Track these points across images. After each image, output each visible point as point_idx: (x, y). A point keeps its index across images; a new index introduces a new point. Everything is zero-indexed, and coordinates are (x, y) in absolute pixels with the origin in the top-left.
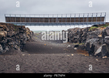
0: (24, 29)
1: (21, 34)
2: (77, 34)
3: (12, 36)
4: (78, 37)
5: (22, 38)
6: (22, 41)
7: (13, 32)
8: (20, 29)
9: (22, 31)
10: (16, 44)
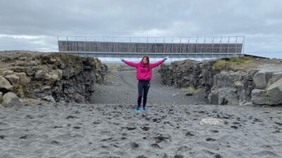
0: (93, 63)
1: (86, 72)
2: (190, 71)
3: (71, 78)
4: (191, 77)
5: (88, 81)
6: (88, 85)
7: (72, 70)
8: (84, 63)
9: (89, 67)
10: (77, 92)
